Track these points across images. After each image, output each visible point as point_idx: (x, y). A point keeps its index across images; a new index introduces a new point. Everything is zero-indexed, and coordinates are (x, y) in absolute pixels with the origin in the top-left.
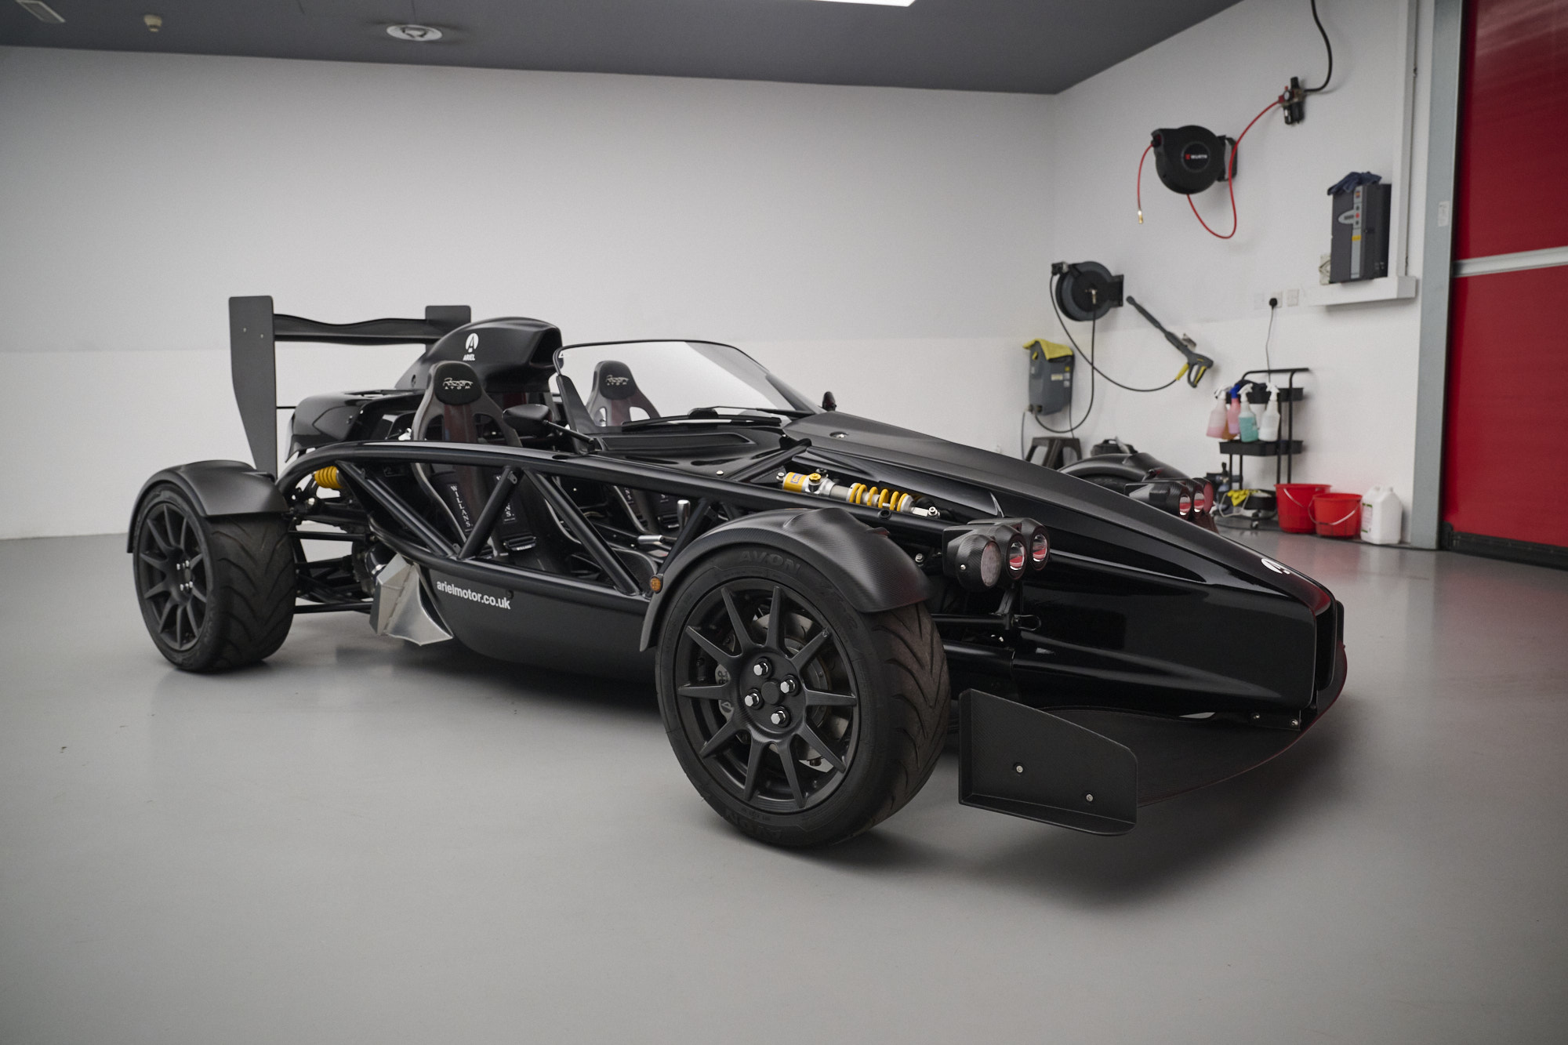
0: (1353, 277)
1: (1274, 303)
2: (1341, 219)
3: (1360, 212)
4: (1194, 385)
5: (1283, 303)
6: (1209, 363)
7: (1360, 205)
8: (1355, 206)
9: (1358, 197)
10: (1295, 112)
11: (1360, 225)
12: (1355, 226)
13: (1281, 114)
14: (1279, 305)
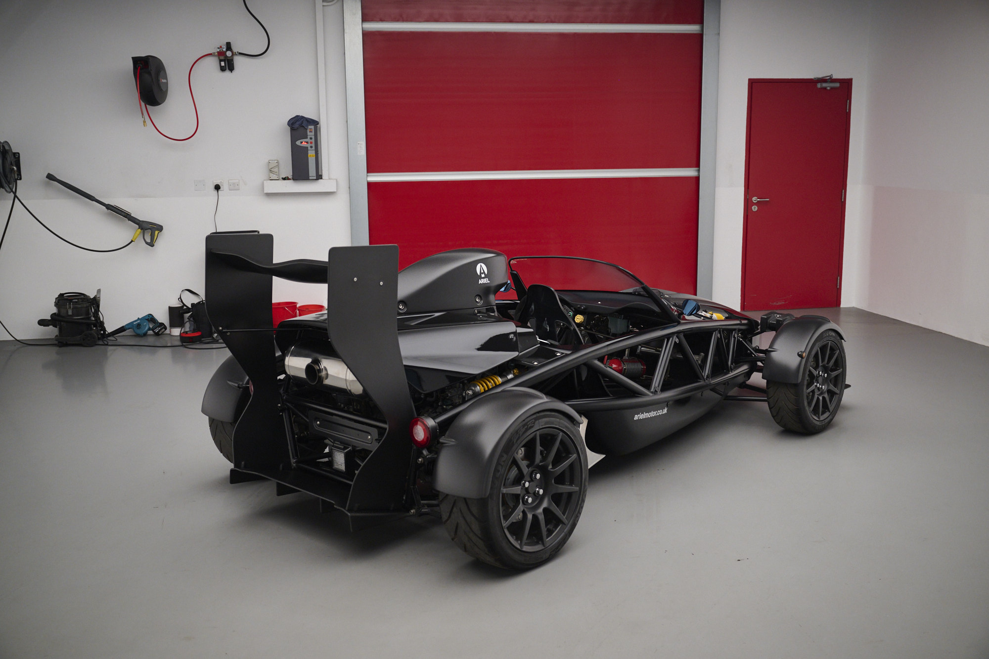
0: (310, 178)
1: (217, 188)
2: (298, 143)
3: (313, 140)
4: (151, 244)
5: (225, 187)
6: (160, 228)
7: (313, 137)
8: (309, 137)
9: (311, 132)
10: (228, 65)
11: (314, 148)
12: (309, 148)
13: (212, 64)
14: (221, 189)
